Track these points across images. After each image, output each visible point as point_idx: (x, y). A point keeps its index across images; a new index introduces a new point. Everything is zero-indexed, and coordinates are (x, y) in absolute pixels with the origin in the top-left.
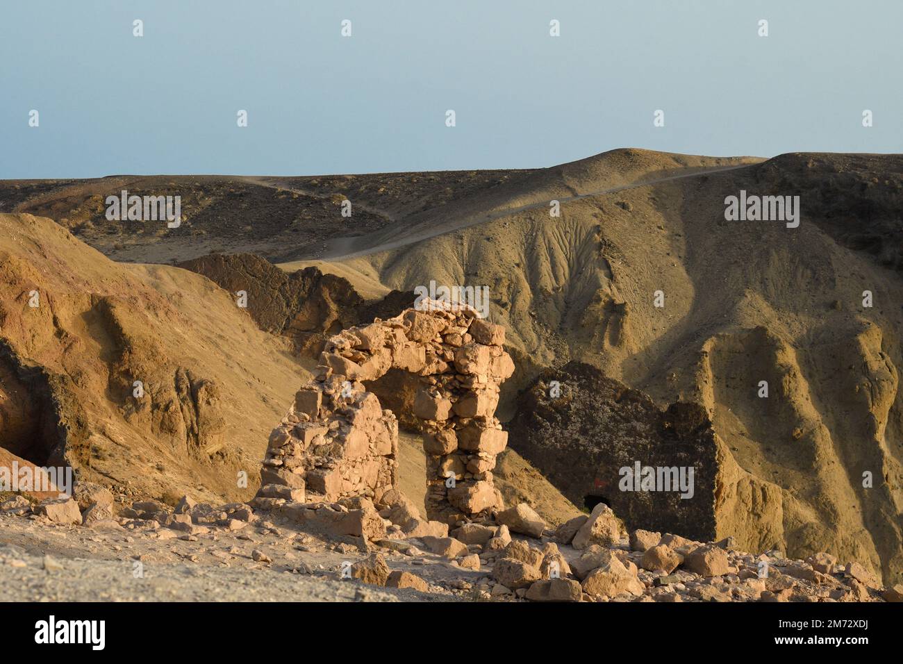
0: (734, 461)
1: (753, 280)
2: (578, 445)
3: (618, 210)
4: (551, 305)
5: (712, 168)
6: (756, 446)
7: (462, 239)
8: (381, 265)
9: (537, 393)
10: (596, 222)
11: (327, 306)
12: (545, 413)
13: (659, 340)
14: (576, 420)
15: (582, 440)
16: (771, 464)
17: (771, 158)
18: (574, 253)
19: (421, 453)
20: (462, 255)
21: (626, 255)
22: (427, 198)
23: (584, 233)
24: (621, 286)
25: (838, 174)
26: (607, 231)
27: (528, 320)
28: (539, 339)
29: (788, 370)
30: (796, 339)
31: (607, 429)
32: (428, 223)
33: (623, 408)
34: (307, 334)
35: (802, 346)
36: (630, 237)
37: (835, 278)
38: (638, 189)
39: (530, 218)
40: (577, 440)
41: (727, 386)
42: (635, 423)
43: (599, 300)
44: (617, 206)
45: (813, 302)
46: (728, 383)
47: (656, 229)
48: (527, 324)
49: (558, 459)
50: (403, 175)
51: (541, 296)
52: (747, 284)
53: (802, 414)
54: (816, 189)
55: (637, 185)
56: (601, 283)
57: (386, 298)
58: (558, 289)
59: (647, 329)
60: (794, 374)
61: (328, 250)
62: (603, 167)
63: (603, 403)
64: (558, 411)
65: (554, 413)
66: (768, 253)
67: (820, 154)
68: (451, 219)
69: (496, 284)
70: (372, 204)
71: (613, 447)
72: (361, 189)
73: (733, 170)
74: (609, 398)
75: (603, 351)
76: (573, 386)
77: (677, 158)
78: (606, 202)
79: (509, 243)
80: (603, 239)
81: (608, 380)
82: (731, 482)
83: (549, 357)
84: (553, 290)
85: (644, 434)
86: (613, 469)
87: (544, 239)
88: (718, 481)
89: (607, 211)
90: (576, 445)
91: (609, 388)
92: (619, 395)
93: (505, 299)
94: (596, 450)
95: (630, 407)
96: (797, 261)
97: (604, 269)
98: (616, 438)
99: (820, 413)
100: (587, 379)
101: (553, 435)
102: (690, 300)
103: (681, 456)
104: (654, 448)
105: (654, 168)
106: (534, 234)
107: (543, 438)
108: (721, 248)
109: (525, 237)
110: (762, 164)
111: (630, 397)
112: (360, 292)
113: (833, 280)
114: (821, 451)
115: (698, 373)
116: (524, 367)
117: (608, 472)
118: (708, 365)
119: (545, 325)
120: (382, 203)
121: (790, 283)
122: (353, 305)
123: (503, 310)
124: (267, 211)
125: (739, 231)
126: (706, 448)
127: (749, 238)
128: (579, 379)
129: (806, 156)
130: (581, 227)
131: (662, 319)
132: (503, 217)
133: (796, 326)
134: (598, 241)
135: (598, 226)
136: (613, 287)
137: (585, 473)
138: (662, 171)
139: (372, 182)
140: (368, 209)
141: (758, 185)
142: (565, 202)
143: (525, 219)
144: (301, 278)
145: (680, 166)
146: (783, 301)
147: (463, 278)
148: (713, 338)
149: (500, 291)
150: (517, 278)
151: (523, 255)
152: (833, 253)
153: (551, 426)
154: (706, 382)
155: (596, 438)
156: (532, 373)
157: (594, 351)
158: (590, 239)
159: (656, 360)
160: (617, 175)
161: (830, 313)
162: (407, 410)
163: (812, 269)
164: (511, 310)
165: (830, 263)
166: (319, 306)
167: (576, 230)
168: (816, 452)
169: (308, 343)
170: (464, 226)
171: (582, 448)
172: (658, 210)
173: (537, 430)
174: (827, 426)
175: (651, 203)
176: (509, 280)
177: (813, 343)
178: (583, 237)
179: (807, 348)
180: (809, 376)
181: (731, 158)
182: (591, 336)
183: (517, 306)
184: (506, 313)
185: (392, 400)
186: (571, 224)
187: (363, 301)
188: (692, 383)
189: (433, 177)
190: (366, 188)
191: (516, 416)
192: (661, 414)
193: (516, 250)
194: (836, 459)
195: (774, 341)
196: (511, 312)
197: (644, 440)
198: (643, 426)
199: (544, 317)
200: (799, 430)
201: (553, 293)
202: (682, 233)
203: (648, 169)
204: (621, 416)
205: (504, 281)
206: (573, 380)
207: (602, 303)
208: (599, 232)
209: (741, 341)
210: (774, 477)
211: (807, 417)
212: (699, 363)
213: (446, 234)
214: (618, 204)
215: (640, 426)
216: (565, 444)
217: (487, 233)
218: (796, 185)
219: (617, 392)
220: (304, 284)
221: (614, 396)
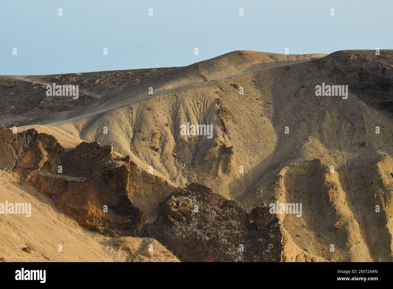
0: (294, 243)
1: (314, 130)
2: (196, 236)
3: (232, 89)
4: (187, 149)
5: (293, 62)
6: (312, 234)
7: (132, 109)
8: (81, 127)
9: (170, 204)
10: (217, 97)
11: (41, 153)
12: (176, 216)
13: (253, 169)
14: (194, 220)
15: (199, 232)
16: (320, 245)
17: (329, 54)
18: (203, 116)
19: (98, 243)
20: (132, 119)
21: (235, 117)
22: (124, 86)
23: (209, 104)
24: (231, 136)
25: (369, 63)
26: (223, 102)
27: (172, 159)
28: (178, 170)
29: (332, 185)
30: (339, 166)
31: (214, 225)
32: (113, 100)
33: (224, 211)
34: (28, 171)
35: (343, 171)
36: (238, 106)
37: (365, 128)
38: (244, 75)
39: (176, 96)
40: (196, 233)
41: (295, 197)
42: (231, 221)
43: (216, 145)
44: (231, 87)
45: (351, 143)
46: (295, 195)
47: (255, 100)
48: (171, 161)
49: (184, 245)
50: (112, 72)
51: (181, 144)
52: (310, 133)
53: (341, 213)
54: (355, 73)
55: (244, 73)
56: (218, 134)
57: (78, 147)
58: (191, 139)
59: (246, 163)
60: (336, 188)
61: (53, 119)
62: (224, 63)
63: (212, 209)
64: (184, 215)
65: (181, 216)
66: (324, 113)
67: (358, 51)
68: (128, 97)
69: (152, 137)
70: (91, 90)
71: (218, 236)
72: (85, 81)
73: (305, 62)
74: (215, 205)
75: (217, 177)
76: (193, 199)
77: (272, 56)
78: (224, 84)
79: (162, 111)
80: (221, 107)
81: (214, 195)
82: (292, 256)
83: (184, 182)
84: (188, 140)
85: (237, 228)
86: (218, 250)
87: (184, 108)
88: (283, 256)
89: (224, 90)
90: (195, 235)
91: (215, 199)
92: (221, 204)
93: (157, 146)
94: (207, 238)
95: (228, 211)
96: (342, 118)
97: (220, 126)
98: (220, 231)
99: (353, 212)
100: (201, 194)
101: (181, 230)
102: (275, 144)
103: (260, 241)
104: (243, 236)
105: (256, 62)
106: (178, 105)
107: (174, 232)
108: (295, 111)
109: (172, 107)
110: (323, 58)
111: (229, 205)
112: (62, 143)
113: (364, 129)
114: (352, 236)
115: (276, 189)
116: (163, 188)
117: (215, 252)
118: (283, 184)
119: (182, 162)
120: (97, 90)
121: (337, 131)
122: (57, 152)
123: (156, 153)
124: (26, 97)
125: (307, 100)
126: (276, 235)
127: (313, 104)
128: (197, 194)
129: (349, 52)
130: (207, 100)
131: (256, 156)
132: (159, 95)
133: (340, 158)
134: (218, 109)
135: (218, 99)
136: (226, 137)
137: (201, 253)
138: (261, 64)
139: (92, 77)
140: (88, 94)
141: (320, 71)
142: (198, 85)
143: (172, 96)
144: (25, 136)
145: (273, 61)
146: (332, 143)
147: (132, 134)
148: (287, 167)
149: (155, 141)
150: (166, 133)
151: (170, 119)
152: (365, 112)
153: (180, 224)
154: (281, 194)
155: (208, 231)
156: (168, 192)
157: (212, 177)
158: (212, 107)
159: (251, 181)
160: (233, 67)
161: (361, 150)
162: (90, 217)
163: (351, 123)
164: (161, 153)
165: (362, 118)
166: (36, 153)
167: (204, 102)
168: (349, 236)
169: (29, 176)
170: (135, 101)
171: (198, 237)
172: (257, 88)
173: (171, 227)
174: (356, 220)
175: (253, 84)
176: (161, 134)
177: (350, 169)
178: (208, 106)
179: (346, 171)
180: (347, 189)
181: (306, 55)
182: (211, 167)
183: (165, 151)
184: (158, 155)
185: (81, 211)
186: (201, 98)
187: (64, 149)
188: (272, 195)
189: (130, 73)
190: (88, 81)
191: (158, 219)
192: (247, 215)
193: (166, 115)
194: (362, 240)
195: (324, 168)
196: (161, 154)
197: (237, 231)
198: (236, 223)
199: (182, 156)
200: (338, 223)
201: (188, 141)
202: (271, 102)
203: (253, 63)
204: (223, 217)
205: (157, 135)
206: (193, 195)
207: (218, 147)
208: (218, 103)
209: (304, 169)
210: (322, 253)
211: (344, 215)
212: (277, 183)
213: (122, 107)
214: (232, 85)
215: (234, 223)
216: (188, 235)
217: (148, 105)
218: (343, 70)
219: (221, 202)
220: (27, 140)
221: (219, 204)
